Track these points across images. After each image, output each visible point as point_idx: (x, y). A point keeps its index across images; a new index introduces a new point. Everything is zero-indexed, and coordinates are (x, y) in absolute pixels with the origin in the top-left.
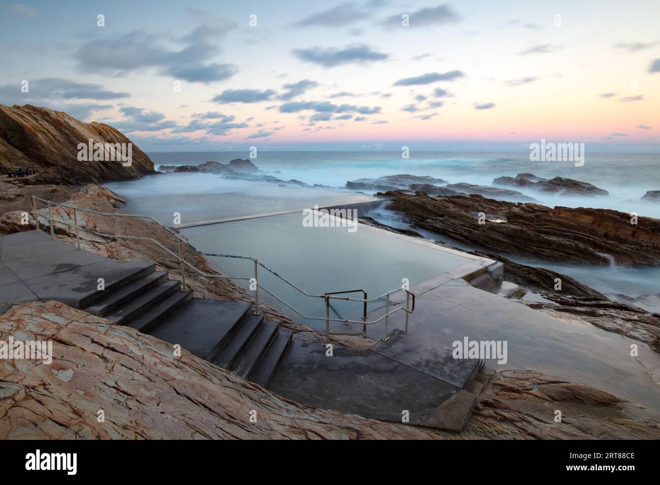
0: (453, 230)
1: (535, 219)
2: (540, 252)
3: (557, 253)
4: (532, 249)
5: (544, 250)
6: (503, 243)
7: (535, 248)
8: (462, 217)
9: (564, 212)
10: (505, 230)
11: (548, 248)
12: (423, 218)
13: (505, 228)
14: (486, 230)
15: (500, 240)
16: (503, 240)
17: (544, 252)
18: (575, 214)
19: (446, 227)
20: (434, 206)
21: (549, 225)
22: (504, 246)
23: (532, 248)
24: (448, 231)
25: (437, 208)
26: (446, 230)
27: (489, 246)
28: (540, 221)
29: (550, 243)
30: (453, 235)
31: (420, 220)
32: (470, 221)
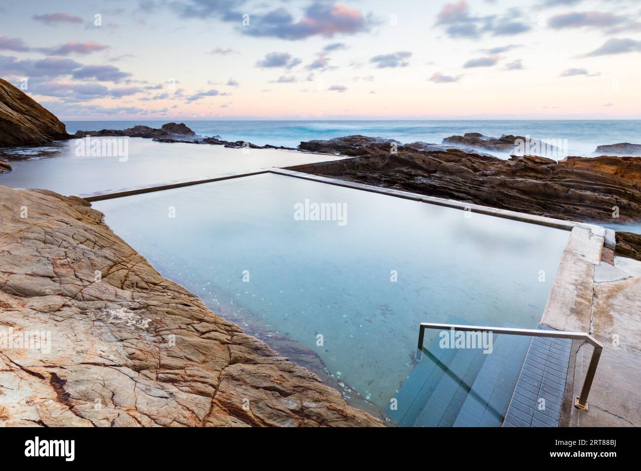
0: (455, 187)
1: (551, 171)
2: (573, 210)
3: (594, 210)
4: (562, 207)
5: (577, 207)
6: (523, 200)
7: (566, 206)
8: (462, 172)
9: (579, 162)
10: (521, 185)
11: (579, 205)
12: (410, 175)
13: (522, 183)
14: (495, 186)
15: (519, 197)
16: (524, 197)
17: (578, 210)
18: (594, 164)
19: (445, 185)
20: (424, 161)
21: (569, 178)
22: (524, 205)
23: (562, 205)
24: (449, 189)
25: (428, 163)
26: (446, 188)
27: (505, 205)
28: (557, 174)
29: (581, 199)
30: (457, 194)
31: (407, 178)
32: (472, 176)
